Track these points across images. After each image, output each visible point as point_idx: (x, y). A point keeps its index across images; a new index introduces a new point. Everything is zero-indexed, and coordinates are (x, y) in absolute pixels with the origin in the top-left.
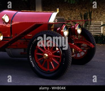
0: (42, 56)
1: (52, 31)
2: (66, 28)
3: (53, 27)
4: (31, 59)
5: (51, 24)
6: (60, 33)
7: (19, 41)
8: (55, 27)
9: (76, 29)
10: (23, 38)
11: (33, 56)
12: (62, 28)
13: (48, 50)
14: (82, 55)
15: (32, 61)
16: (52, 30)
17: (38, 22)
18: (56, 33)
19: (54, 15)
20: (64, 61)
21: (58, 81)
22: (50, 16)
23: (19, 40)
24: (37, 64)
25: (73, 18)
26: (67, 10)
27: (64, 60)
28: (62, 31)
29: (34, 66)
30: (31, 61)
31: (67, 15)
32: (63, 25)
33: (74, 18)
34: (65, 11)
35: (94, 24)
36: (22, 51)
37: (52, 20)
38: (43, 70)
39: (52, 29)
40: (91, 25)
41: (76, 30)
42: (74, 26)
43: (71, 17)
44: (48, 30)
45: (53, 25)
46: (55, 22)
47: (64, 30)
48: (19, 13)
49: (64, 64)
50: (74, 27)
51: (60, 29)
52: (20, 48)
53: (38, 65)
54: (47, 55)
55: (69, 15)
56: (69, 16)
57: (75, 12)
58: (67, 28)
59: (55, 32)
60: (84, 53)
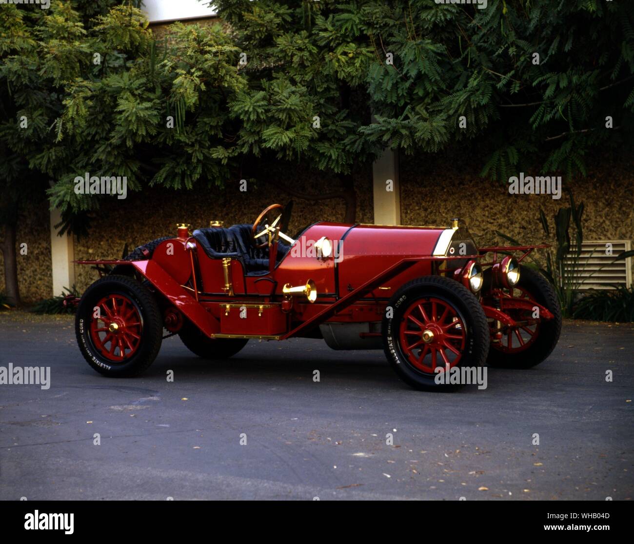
0: (419, 338)
1: (442, 277)
2: (475, 270)
3: (443, 267)
4: (391, 345)
5: (439, 262)
6: (461, 282)
7: (360, 303)
8: (448, 266)
9: (504, 271)
10: (370, 295)
11: (396, 338)
12: (467, 269)
13: (433, 322)
14: (525, 343)
15: (394, 351)
16: (443, 275)
17: (413, 256)
18: (453, 280)
19: (446, 236)
20: (471, 345)
21: (456, 394)
22: (436, 239)
23: (358, 302)
24: (407, 357)
25: (517, 225)
26: (493, 198)
27: (472, 343)
28: (466, 276)
29: (398, 362)
30: (392, 349)
31: (496, 214)
32: (467, 262)
33: (524, 228)
34: (488, 202)
35: (592, 249)
36: (365, 328)
37: (441, 249)
38: (420, 370)
39: (442, 271)
40: (580, 252)
41: (506, 274)
42: (500, 263)
43: (512, 224)
44: (432, 274)
45: (445, 261)
46: (449, 254)
47: (472, 274)
48: (355, 230)
49: (471, 352)
50: (498, 265)
51: (461, 272)
52: (360, 323)
53: (408, 360)
54: (431, 334)
55: (504, 216)
56: (502, 221)
57: (526, 203)
58: (478, 269)
59: (448, 278)
60: (531, 336)
